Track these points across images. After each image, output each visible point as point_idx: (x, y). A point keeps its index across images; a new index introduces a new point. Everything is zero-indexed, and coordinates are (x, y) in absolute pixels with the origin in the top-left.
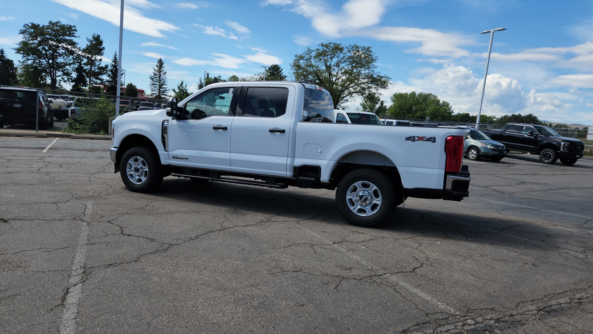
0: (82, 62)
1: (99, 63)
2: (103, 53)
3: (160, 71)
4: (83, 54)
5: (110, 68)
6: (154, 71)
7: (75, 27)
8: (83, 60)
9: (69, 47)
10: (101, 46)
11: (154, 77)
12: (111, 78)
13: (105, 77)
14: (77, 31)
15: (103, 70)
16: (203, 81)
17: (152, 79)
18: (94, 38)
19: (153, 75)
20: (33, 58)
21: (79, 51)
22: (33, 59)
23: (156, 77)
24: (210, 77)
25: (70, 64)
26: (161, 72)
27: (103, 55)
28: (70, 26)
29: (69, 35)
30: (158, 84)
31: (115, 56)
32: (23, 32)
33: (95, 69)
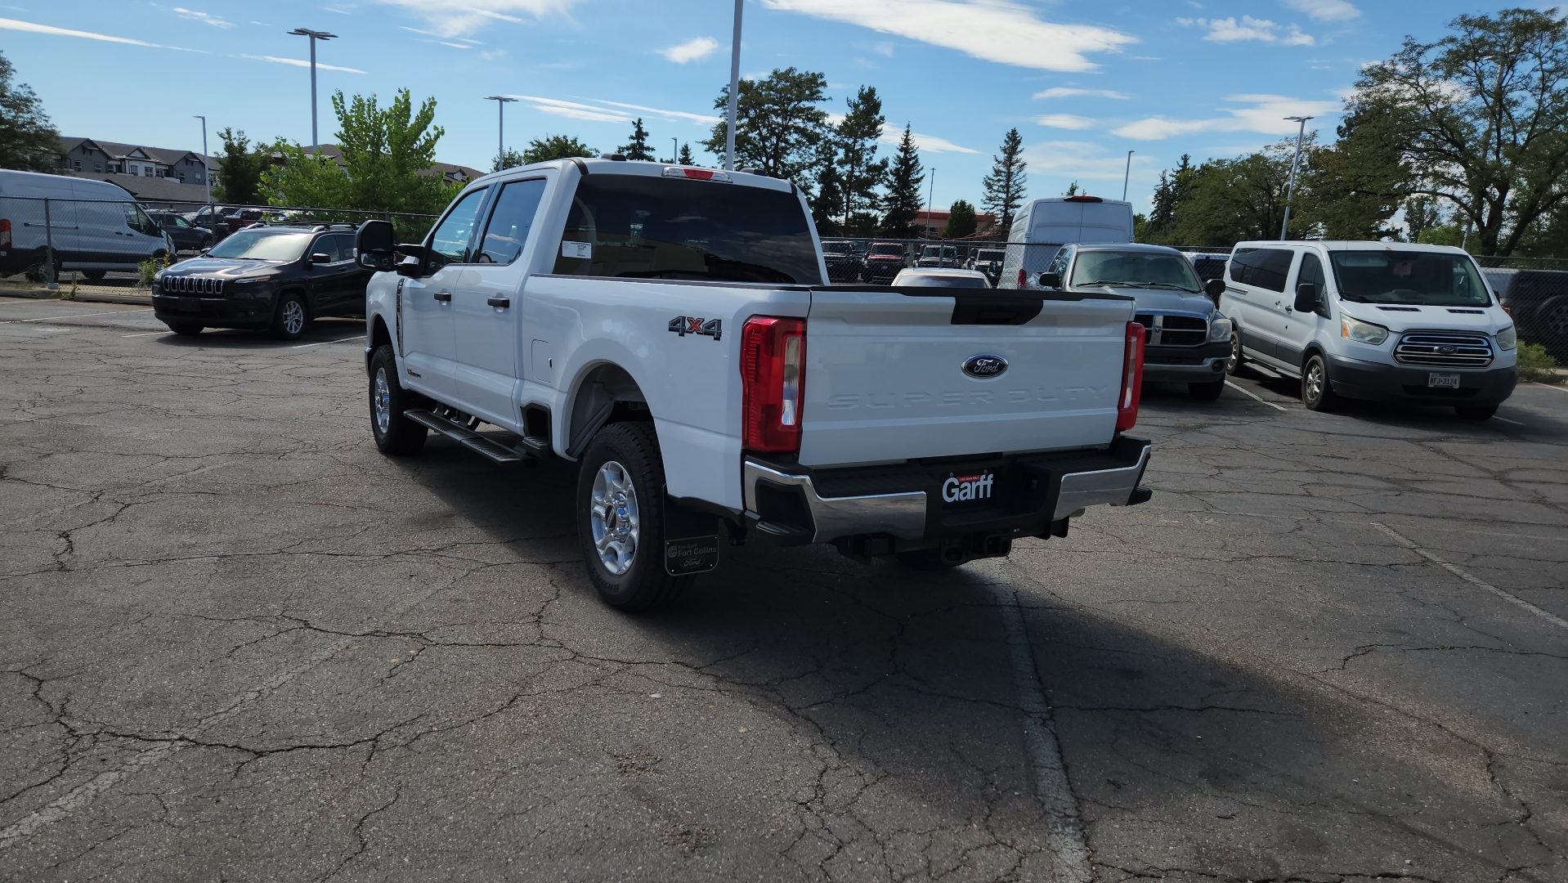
0: (836, 159)
1: (868, 157)
2: (880, 131)
3: (1009, 162)
4: (838, 139)
5: (892, 166)
6: (994, 163)
7: (822, 77)
8: (837, 154)
9: (810, 126)
10: (877, 114)
11: (996, 178)
12: (893, 191)
13: (881, 190)
14: (826, 86)
15: (877, 171)
16: (1169, 179)
17: (989, 186)
18: (861, 96)
19: (991, 174)
20: (739, 159)
21: (829, 131)
22: (739, 161)
23: (999, 181)
24: (1191, 164)
25: (811, 166)
26: (1012, 164)
27: (880, 135)
28: (813, 74)
29: (811, 98)
30: (1004, 196)
31: (907, 136)
32: (721, 104)
33: (860, 172)
